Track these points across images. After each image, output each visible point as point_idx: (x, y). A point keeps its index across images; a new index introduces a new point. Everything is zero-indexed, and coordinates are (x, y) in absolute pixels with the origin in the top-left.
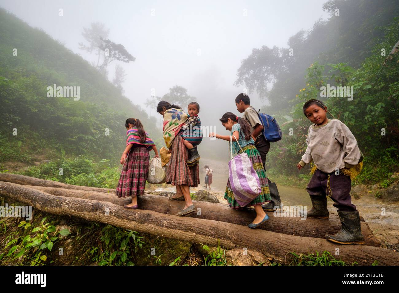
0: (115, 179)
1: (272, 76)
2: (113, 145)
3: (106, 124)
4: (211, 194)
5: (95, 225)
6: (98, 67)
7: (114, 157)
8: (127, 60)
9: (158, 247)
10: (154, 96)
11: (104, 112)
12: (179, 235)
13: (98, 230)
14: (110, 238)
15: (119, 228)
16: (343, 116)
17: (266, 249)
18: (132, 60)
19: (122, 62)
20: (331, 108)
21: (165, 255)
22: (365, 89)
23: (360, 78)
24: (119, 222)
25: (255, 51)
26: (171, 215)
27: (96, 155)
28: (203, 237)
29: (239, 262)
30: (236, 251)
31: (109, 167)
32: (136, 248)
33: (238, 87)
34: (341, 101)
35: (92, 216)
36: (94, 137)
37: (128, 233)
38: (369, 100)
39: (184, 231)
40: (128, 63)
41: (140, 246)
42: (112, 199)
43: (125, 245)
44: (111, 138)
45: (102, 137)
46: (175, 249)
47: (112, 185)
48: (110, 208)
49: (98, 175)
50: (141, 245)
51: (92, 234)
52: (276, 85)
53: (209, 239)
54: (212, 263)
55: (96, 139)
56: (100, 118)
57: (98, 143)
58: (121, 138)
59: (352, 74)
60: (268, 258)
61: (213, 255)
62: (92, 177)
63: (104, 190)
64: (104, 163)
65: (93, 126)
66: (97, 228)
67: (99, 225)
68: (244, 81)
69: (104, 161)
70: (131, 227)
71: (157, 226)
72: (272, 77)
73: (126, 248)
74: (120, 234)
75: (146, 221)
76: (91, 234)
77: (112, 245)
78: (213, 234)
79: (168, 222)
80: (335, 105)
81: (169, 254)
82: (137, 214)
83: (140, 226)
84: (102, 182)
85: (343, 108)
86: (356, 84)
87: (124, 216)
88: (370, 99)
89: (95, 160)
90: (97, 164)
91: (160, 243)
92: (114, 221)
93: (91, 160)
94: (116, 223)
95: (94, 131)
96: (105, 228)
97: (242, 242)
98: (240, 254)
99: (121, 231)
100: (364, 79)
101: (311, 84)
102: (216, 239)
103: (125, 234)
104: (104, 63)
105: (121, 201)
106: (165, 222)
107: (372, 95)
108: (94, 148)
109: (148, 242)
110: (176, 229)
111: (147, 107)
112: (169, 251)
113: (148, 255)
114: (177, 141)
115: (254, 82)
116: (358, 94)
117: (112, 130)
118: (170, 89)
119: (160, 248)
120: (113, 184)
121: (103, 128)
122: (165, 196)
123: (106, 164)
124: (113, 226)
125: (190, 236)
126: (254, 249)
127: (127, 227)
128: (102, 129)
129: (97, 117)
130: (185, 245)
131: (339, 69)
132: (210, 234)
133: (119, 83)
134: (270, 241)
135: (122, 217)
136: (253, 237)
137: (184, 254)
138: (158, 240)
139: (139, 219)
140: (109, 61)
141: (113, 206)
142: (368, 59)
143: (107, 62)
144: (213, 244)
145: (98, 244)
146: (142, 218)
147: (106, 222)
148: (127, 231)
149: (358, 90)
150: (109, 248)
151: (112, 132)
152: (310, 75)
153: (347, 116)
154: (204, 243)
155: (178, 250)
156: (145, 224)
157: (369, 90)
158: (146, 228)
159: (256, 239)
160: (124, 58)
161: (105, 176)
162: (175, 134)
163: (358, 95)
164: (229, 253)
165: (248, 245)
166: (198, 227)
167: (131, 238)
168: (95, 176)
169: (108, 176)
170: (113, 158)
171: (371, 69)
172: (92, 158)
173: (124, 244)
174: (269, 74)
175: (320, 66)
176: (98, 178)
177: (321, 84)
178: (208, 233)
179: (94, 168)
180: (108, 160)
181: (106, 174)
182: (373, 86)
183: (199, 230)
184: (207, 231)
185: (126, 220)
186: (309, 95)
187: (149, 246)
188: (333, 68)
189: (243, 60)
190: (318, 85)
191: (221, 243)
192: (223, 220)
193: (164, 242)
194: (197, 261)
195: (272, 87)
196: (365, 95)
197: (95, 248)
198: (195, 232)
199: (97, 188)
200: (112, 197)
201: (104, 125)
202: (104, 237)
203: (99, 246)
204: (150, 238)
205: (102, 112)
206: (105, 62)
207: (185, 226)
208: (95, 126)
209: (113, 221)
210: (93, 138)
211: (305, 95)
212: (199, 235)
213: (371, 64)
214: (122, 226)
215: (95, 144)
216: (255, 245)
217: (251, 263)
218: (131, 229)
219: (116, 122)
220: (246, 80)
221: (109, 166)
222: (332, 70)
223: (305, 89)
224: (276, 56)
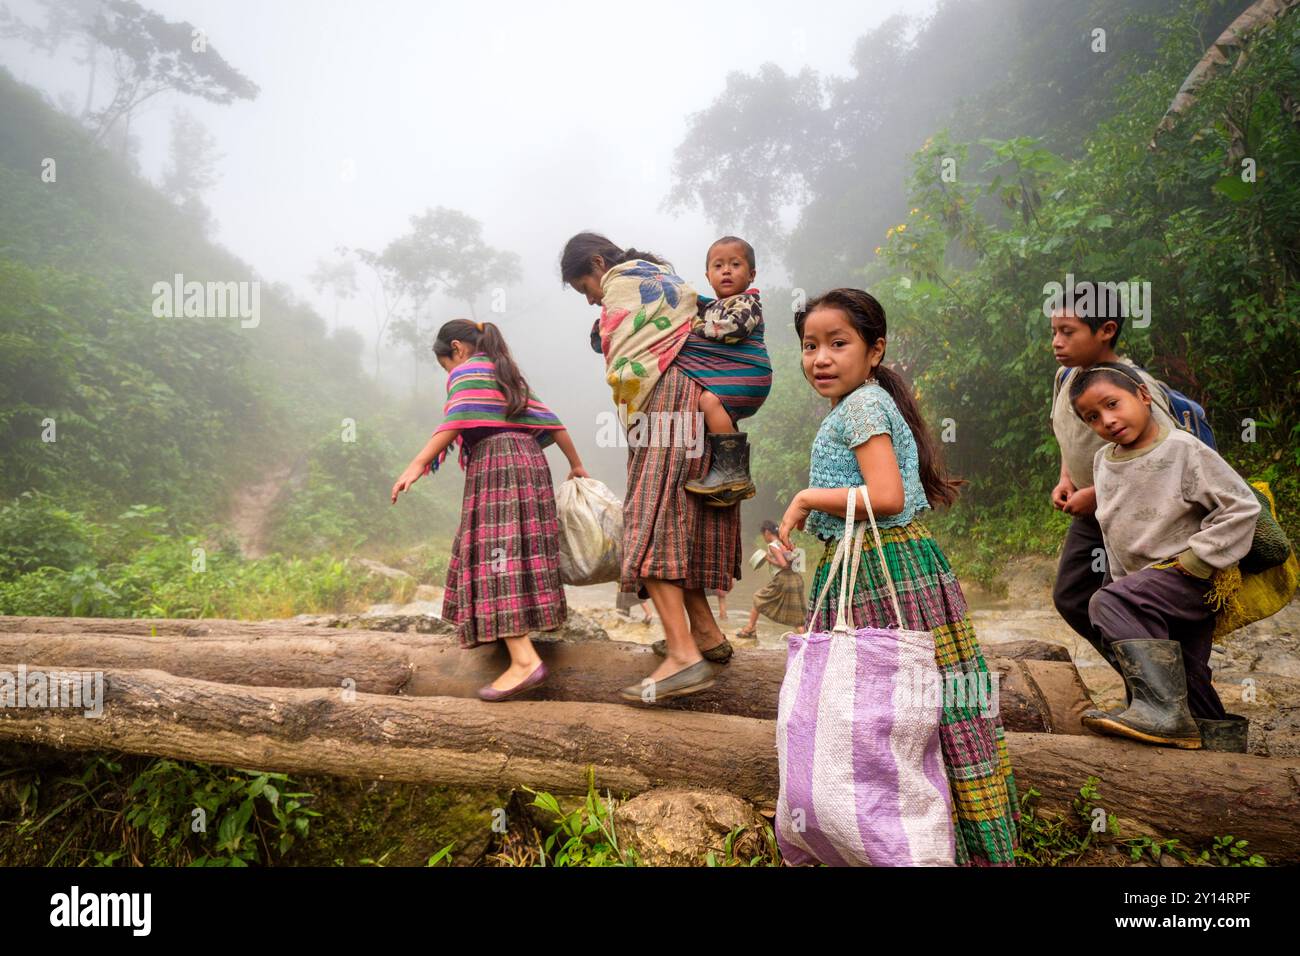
0: (190, 583)
1: (798, 180)
2: (176, 447)
3: (142, 361)
4: (580, 615)
5: (101, 768)
6: (89, 115)
7: (186, 497)
8: (224, 95)
9: (373, 823)
10: (346, 249)
11: (127, 313)
12: (445, 769)
13: (115, 784)
14: (172, 811)
15: (208, 769)
16: (1025, 321)
17: (753, 783)
18: (242, 95)
19: (201, 100)
20: (987, 294)
21: (404, 849)
22: (1091, 228)
23: (1078, 191)
24: (200, 743)
25: (738, 84)
26: (411, 698)
27: (103, 489)
28: (536, 765)
29: (662, 834)
30: (651, 801)
31: (163, 538)
32: (282, 836)
33: (676, 215)
34: (1020, 269)
35: (82, 732)
36: (91, 418)
37: (247, 786)
38: (1104, 269)
39: (464, 751)
40: (226, 106)
41: (298, 828)
42: (170, 657)
43: (237, 829)
44: (166, 418)
45: (128, 417)
46: (444, 823)
47: (180, 607)
48: (158, 691)
49: (114, 569)
50: (302, 824)
51: (89, 805)
52: (811, 214)
53: (557, 770)
54: (570, 851)
55: (100, 424)
56: (110, 335)
57: (110, 439)
58: (212, 418)
59: (1056, 176)
60: (762, 812)
61: (573, 825)
62: (89, 581)
63: (133, 624)
64: (141, 519)
65: (83, 370)
66: (113, 776)
67: (119, 768)
68: (696, 195)
69: (140, 511)
70: (250, 758)
71: (359, 742)
72: (796, 182)
73: (242, 841)
74: (215, 790)
75: (311, 729)
76: (85, 806)
77: (183, 838)
78: (569, 751)
79: (398, 724)
80: (1000, 283)
81: (420, 846)
82: (272, 706)
83: (289, 750)
84: (135, 597)
85: (1026, 294)
86: (1065, 214)
87: (218, 720)
88: (1109, 265)
89: (99, 511)
90: (109, 528)
91: (384, 809)
92: (180, 742)
93: (81, 510)
94: (187, 750)
95: (86, 391)
96: (144, 774)
97: (674, 766)
98: (664, 807)
99: (219, 781)
100: (1092, 196)
101: (923, 211)
102: (582, 768)
103: (235, 788)
104: (115, 101)
105: (208, 663)
106: (387, 725)
107: (1114, 252)
108: (91, 461)
109: (333, 811)
110: (431, 747)
111: (319, 290)
112: (421, 832)
113: (334, 857)
114: (673, 394)
115: (735, 199)
116: (1071, 247)
117: (171, 385)
118: (415, 220)
119: (384, 827)
120: (182, 602)
121: (127, 379)
122: (397, 631)
123: (150, 524)
124: (180, 763)
125: (484, 768)
126: (714, 785)
127: (234, 759)
128: (124, 383)
129: (99, 331)
130: (483, 804)
131: (1014, 157)
132: (559, 750)
133: (190, 189)
134: (767, 754)
135: (213, 723)
136: (709, 746)
137: (478, 838)
138: (376, 797)
139: (282, 724)
140: (140, 94)
141: (170, 685)
142: (1105, 126)
143: (131, 99)
144: (571, 786)
145: (120, 839)
146: (295, 721)
147: (144, 748)
148: (243, 776)
149: (1070, 232)
150: (169, 850)
151: (172, 392)
152: (923, 178)
153: (1035, 322)
154: (540, 787)
155: (455, 825)
156: (307, 741)
157: (1106, 231)
158: (314, 756)
159: (721, 750)
160: (206, 83)
161: (146, 574)
162: (661, 363)
163: (1072, 251)
164: (628, 809)
165: (693, 773)
166: (514, 730)
167: (262, 802)
168: (102, 576)
169: (163, 571)
170: (182, 500)
171: (1112, 162)
172: (85, 504)
173: (234, 828)
174: (786, 171)
175: (955, 145)
176: (114, 583)
177: (956, 211)
178: (551, 748)
179: (95, 544)
180: (155, 510)
181: (149, 566)
182: (1118, 220)
183: (519, 743)
184: (547, 741)
185: (229, 735)
186: (917, 249)
187: (338, 825)
188: (998, 153)
189: (694, 114)
190: (948, 213)
191: (600, 779)
192: (611, 698)
193: (400, 802)
194: (529, 857)
195: (797, 221)
196: (1093, 249)
197: (106, 856)
198: (505, 751)
199: (105, 621)
200: (167, 648)
201: (131, 366)
202: (142, 810)
203: (123, 845)
204: (343, 795)
205: (117, 311)
206: (120, 97)
207: (466, 731)
208: (89, 368)
209: (175, 740)
210: (84, 421)
211: (907, 248)
212: (520, 759)
213: (1112, 144)
214: (215, 758)
215: (96, 445)
216: (719, 773)
217: (703, 834)
218: (251, 765)
219: (185, 353)
220: (706, 191)
221: (164, 533)
222: (991, 162)
223: (904, 227)
224: (809, 103)
